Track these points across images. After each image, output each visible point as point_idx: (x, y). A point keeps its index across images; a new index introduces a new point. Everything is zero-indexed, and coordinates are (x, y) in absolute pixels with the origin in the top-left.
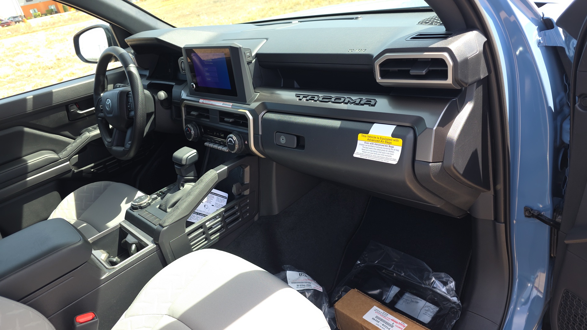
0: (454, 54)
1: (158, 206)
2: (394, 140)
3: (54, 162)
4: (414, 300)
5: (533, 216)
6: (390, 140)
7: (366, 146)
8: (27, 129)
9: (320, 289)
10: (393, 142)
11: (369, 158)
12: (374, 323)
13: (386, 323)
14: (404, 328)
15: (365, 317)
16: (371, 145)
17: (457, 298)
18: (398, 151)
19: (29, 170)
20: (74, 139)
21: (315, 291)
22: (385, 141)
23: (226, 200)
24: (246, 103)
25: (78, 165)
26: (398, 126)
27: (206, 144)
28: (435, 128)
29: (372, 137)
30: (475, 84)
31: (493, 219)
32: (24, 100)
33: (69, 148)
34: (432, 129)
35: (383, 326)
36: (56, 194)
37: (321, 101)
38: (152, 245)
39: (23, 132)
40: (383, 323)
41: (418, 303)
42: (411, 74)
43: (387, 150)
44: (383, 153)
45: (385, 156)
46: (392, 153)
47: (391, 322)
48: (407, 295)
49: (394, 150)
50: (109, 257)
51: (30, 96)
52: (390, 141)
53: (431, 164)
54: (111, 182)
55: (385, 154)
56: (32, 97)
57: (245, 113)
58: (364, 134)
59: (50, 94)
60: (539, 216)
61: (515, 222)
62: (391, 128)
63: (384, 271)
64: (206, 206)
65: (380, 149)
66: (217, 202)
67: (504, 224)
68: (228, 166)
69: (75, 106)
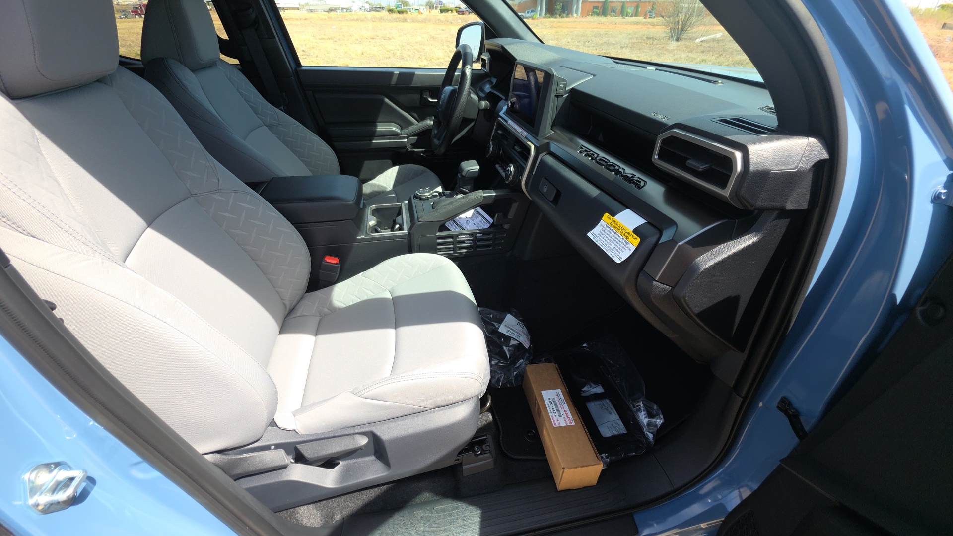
0: (750, 157)
1: (432, 204)
2: (633, 237)
3: (394, 135)
4: (609, 410)
5: (786, 412)
6: (629, 234)
7: (606, 229)
8: (387, 100)
9: (527, 345)
10: (631, 237)
11: (599, 243)
12: (547, 402)
13: (558, 410)
14: (569, 424)
15: (543, 392)
16: (610, 231)
17: (654, 436)
18: (630, 250)
19: (376, 135)
20: (418, 122)
21: (520, 344)
22: (624, 232)
23: (489, 225)
24: (537, 138)
25: (415, 145)
26: (649, 223)
27: (497, 166)
28: (680, 243)
29: (615, 223)
30: (776, 213)
31: (732, 386)
32: (391, 74)
33: (411, 129)
34: (677, 243)
35: (552, 410)
36: (390, 162)
37: (597, 162)
38: (407, 232)
39: (383, 101)
40: (554, 407)
41: (611, 414)
42: (687, 164)
43: (621, 244)
44: (615, 245)
45: (616, 249)
46: (623, 250)
47: (562, 412)
48: (607, 402)
49: (627, 247)
50: (376, 225)
51: (397, 72)
52: (629, 236)
53: (655, 283)
54: (429, 170)
55: (616, 247)
56: (398, 73)
57: (531, 147)
58: (610, 216)
59: (412, 75)
60: (794, 418)
61: (761, 405)
62: (639, 221)
63: (601, 367)
64: (468, 222)
65: (615, 239)
66: (479, 223)
67: (741, 399)
68: (497, 194)
69: (428, 93)
